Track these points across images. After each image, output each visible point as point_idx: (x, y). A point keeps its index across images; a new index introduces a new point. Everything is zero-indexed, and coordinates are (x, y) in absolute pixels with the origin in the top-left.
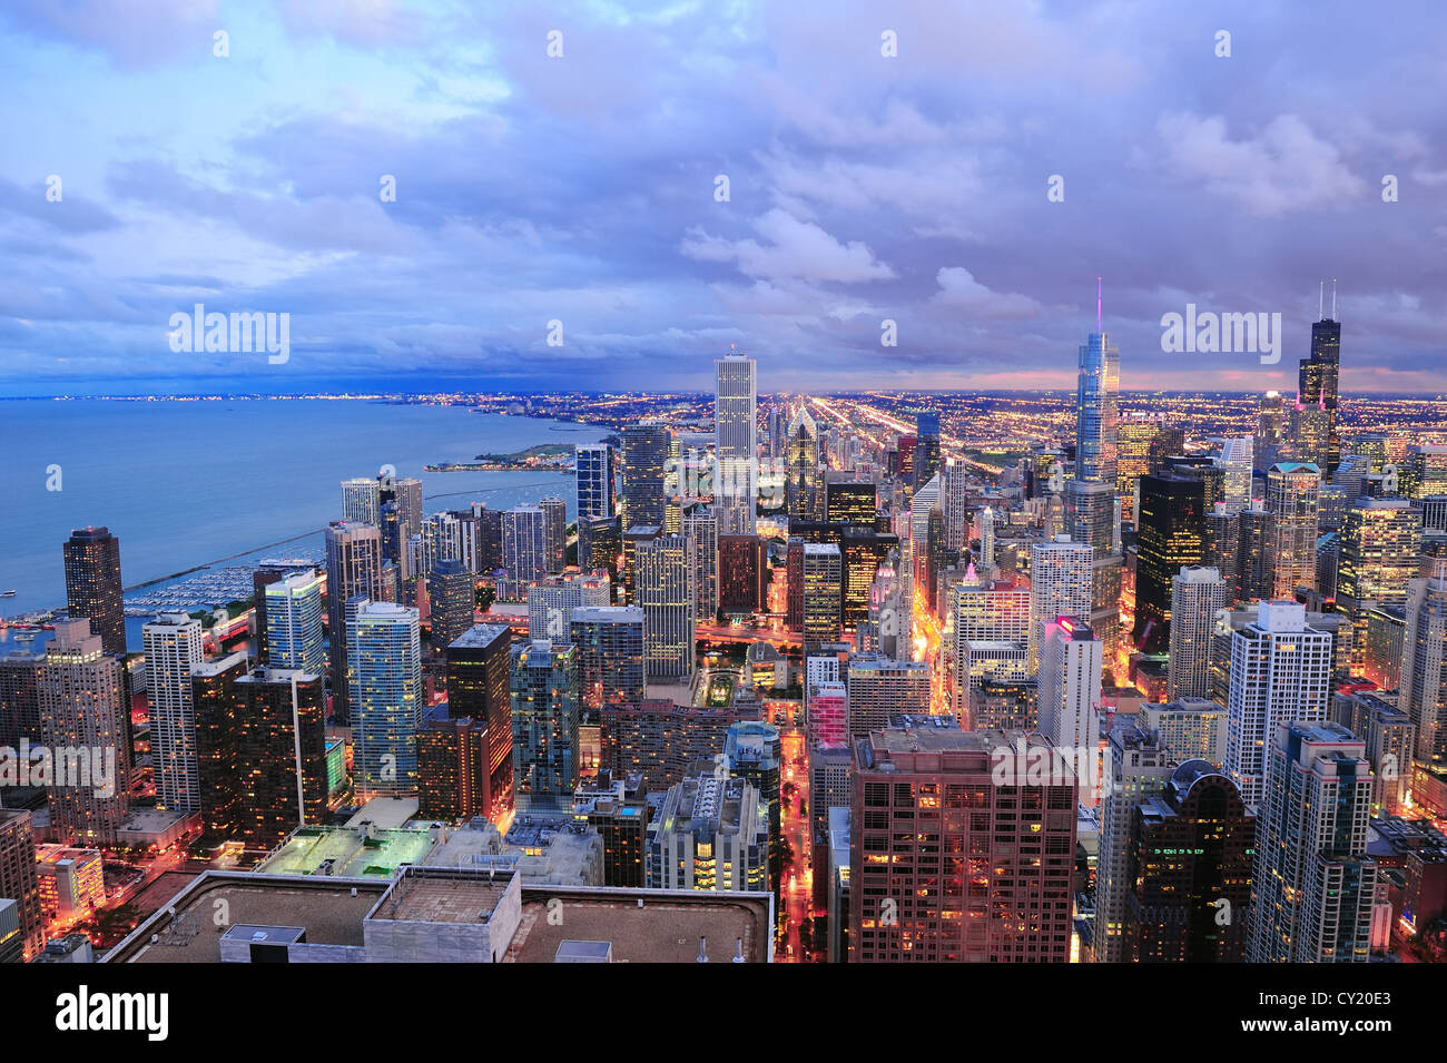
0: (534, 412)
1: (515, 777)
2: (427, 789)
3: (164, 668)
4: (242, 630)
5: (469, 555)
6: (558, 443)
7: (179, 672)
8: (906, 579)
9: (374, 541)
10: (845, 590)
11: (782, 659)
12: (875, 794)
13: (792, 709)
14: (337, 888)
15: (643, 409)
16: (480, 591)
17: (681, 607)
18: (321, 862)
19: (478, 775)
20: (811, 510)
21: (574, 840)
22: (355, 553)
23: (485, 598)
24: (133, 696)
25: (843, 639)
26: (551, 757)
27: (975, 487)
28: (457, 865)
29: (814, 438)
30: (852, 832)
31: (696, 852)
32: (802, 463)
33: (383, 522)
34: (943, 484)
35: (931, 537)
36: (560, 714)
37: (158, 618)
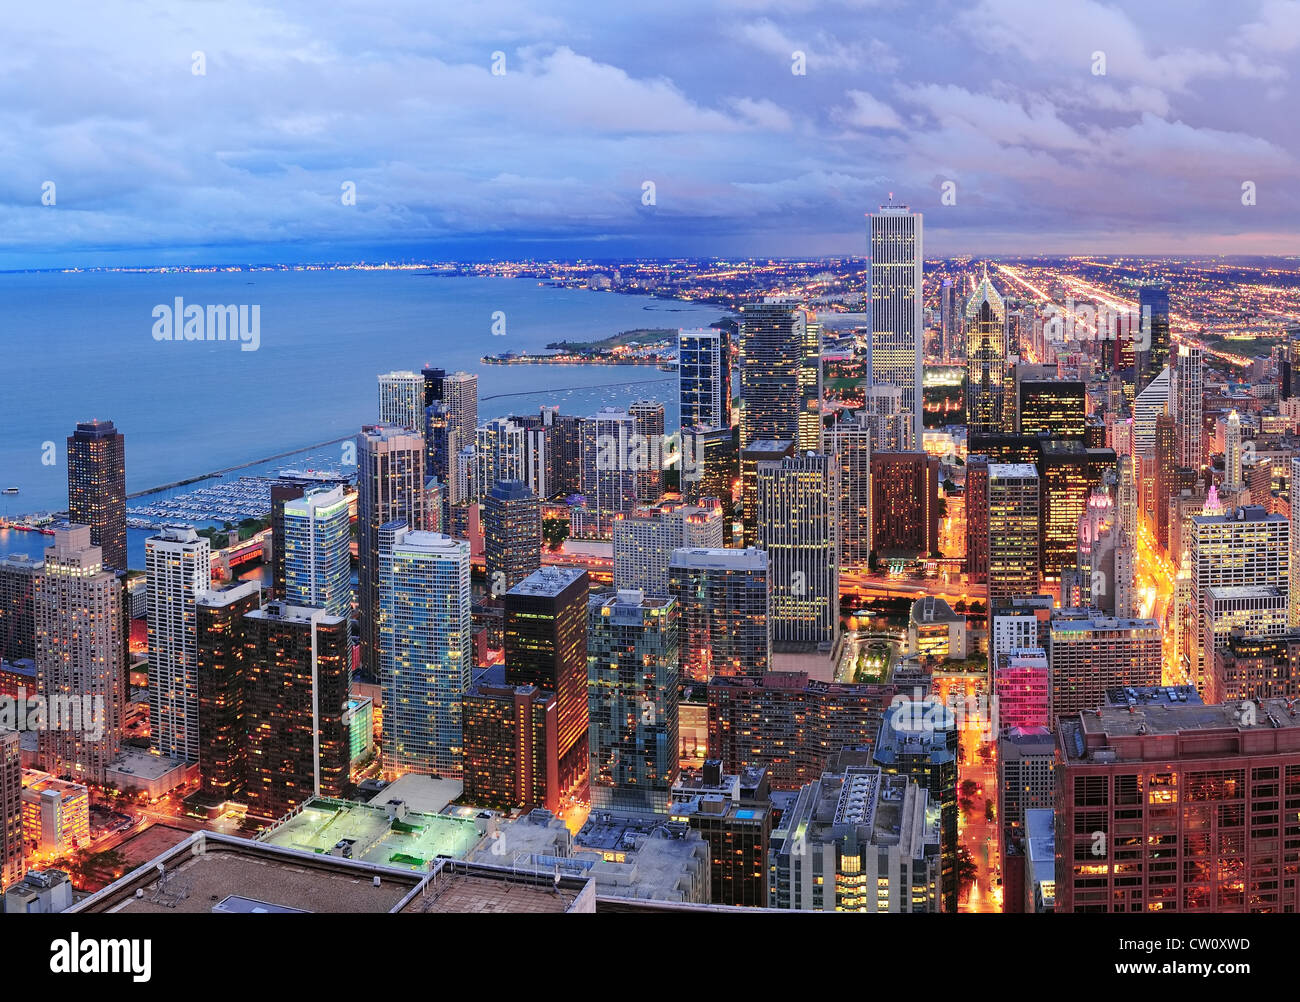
0: (623, 286)
1: (592, 766)
2: (473, 769)
3: (167, 592)
4: (255, 554)
5: (536, 474)
6: (654, 328)
7: (183, 598)
8: (1127, 509)
9: (416, 453)
10: (1043, 528)
11: (959, 619)
12: (1090, 790)
13: (973, 685)
14: (356, 874)
15: (769, 281)
16: (549, 523)
17: (818, 550)
18: (337, 841)
19: (542, 756)
20: (998, 418)
21: (670, 845)
22: (393, 467)
23: (557, 533)
24: (133, 620)
25: (1043, 592)
26: (640, 742)
27: (1216, 385)
28: (512, 866)
29: (1002, 320)
30: (1057, 839)
31: (839, 866)
32: (985, 354)
33: (428, 429)
34: (1175, 381)
35: (1160, 452)
36: (654, 688)
37: (163, 531)
